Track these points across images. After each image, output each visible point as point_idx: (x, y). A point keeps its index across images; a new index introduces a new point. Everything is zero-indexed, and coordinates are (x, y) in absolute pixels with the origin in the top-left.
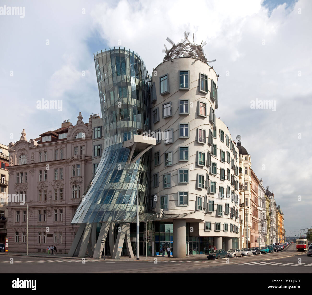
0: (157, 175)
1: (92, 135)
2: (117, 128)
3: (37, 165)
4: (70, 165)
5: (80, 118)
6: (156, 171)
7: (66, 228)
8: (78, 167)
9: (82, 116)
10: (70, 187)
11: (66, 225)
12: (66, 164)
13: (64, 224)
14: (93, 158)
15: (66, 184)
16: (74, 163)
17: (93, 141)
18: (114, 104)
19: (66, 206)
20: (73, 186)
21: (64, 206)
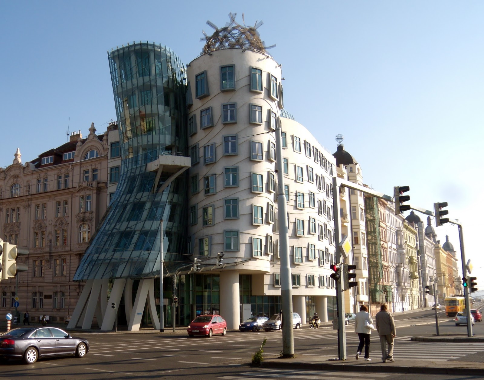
0: (195, 207)
1: (108, 153)
2: (138, 145)
3: (33, 196)
4: (77, 196)
5: (93, 130)
6: (194, 201)
7: (70, 286)
8: (88, 199)
9: (96, 128)
10: (77, 227)
11: (70, 281)
12: (72, 195)
13: (68, 280)
14: (109, 185)
15: (71, 222)
16: (82, 193)
17: (109, 161)
18: (134, 113)
19: (72, 254)
20: (81, 225)
21: (69, 254)
